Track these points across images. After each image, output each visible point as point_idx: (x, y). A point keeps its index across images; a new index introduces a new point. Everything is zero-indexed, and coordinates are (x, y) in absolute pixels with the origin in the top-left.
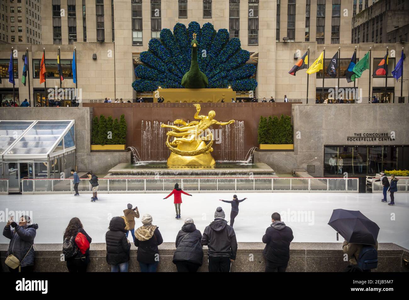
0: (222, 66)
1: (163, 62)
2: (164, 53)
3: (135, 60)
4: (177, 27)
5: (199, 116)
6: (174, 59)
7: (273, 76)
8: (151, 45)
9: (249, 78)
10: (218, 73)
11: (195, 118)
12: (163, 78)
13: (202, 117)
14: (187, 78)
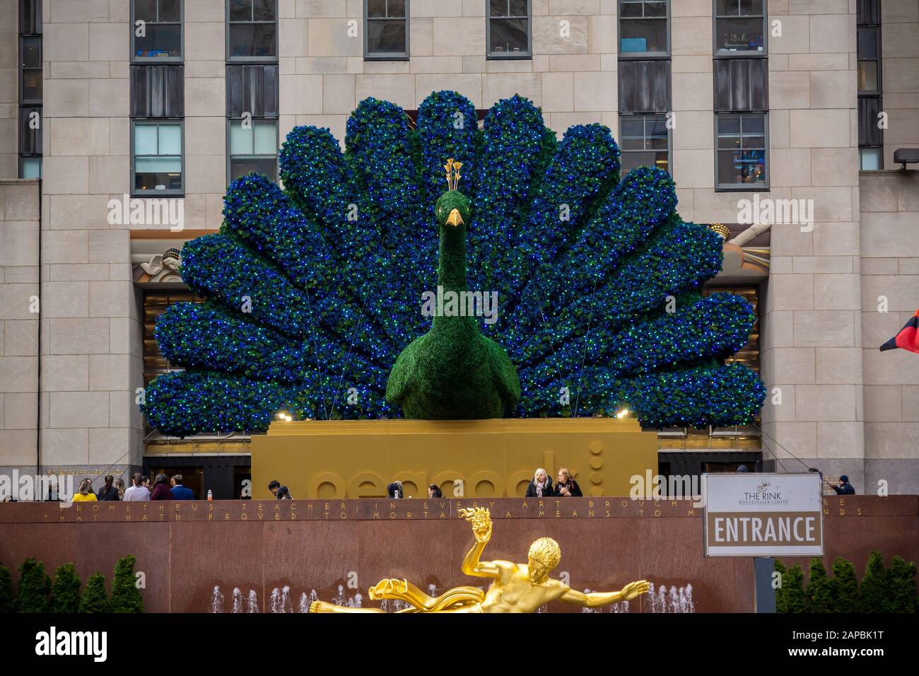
0: (587, 306)
1: (296, 285)
2: (302, 244)
3: (146, 266)
4: (362, 120)
5: (486, 564)
6: (351, 271)
7: (851, 342)
8: (238, 205)
9: (722, 363)
10: (567, 340)
11: (468, 572)
12: (296, 367)
13: (499, 568)
14: (416, 371)
